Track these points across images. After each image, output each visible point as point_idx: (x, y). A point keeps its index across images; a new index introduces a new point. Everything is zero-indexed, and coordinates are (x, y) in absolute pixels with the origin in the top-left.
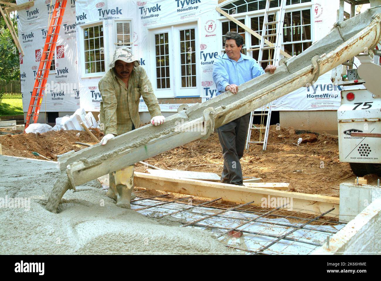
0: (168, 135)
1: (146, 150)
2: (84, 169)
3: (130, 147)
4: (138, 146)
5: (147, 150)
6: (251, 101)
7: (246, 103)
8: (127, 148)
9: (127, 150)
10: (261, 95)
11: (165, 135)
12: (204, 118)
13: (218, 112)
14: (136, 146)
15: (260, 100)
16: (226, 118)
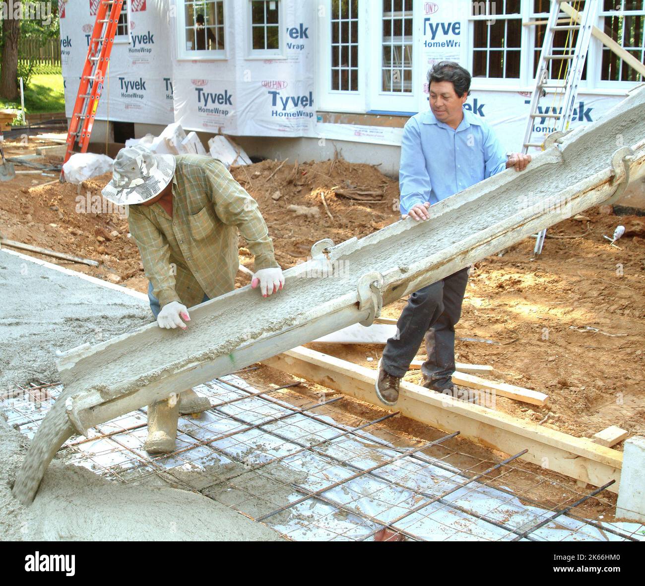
0: (278, 332)
1: (233, 361)
2: (102, 404)
3: (197, 359)
4: (214, 356)
5: (235, 361)
6: (467, 251)
7: (455, 256)
8: (190, 361)
9: (190, 365)
10: (490, 239)
11: (272, 333)
12: (359, 294)
13: (392, 280)
14: (209, 358)
15: (487, 247)
16: (408, 287)
